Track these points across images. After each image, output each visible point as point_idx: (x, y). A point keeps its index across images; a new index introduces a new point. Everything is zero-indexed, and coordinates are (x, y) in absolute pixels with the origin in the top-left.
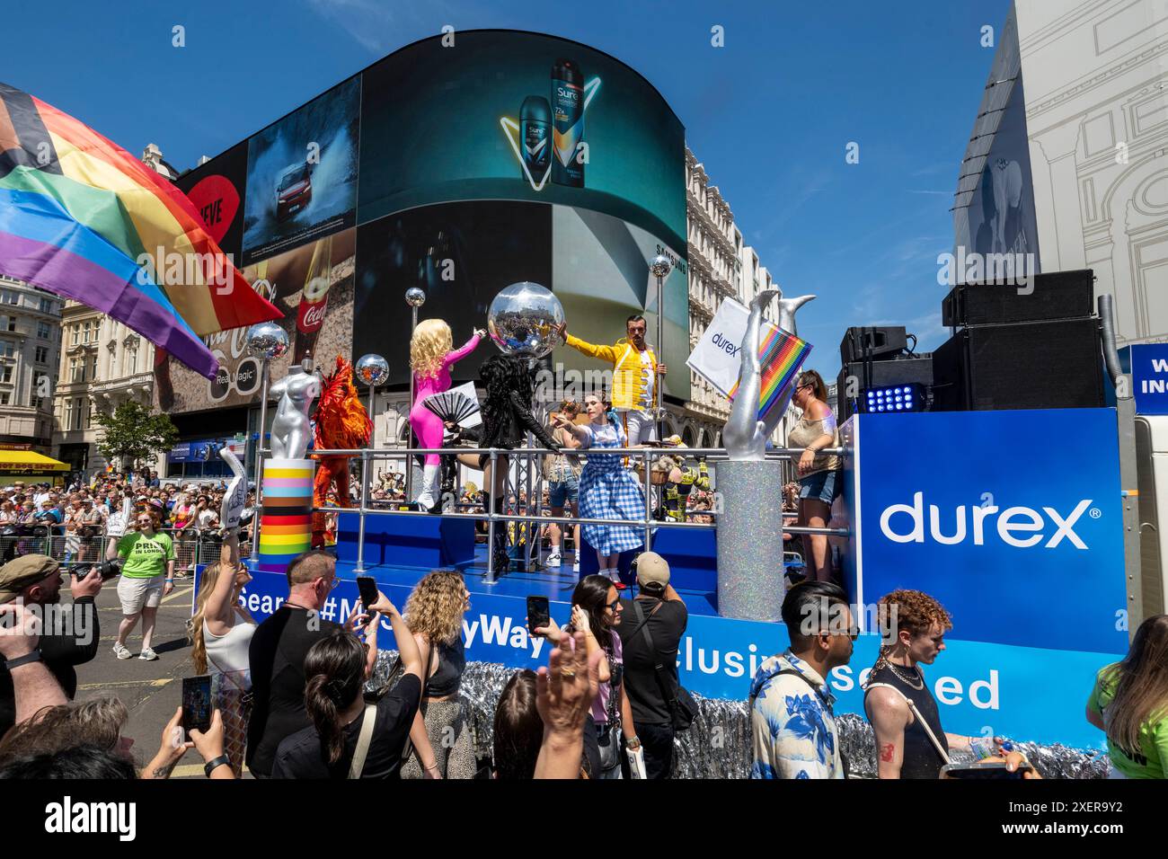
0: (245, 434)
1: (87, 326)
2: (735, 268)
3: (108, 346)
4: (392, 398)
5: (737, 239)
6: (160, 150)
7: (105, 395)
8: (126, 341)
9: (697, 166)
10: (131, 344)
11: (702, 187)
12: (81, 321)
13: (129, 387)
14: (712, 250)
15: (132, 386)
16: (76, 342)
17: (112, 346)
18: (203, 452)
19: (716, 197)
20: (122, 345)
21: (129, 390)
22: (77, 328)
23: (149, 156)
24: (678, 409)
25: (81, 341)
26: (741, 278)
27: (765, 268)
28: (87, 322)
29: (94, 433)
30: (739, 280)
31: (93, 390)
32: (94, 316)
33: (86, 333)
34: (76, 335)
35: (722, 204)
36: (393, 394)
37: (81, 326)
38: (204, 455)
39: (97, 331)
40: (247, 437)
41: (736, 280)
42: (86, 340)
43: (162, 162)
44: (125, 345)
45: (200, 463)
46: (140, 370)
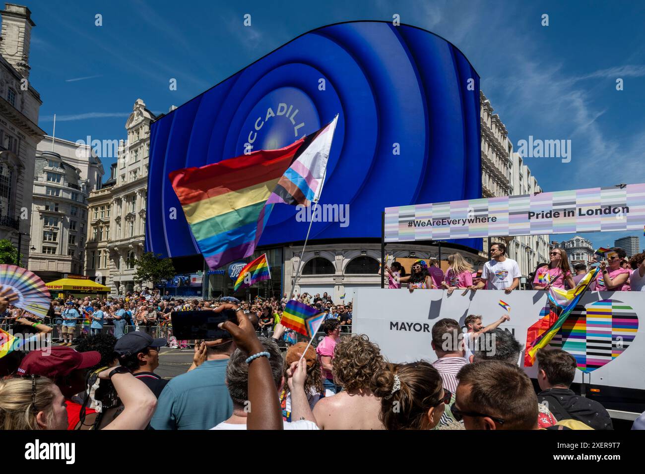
0: (202, 271)
1: (103, 208)
2: (508, 167)
3: (116, 220)
4: (295, 249)
5: (510, 148)
6: (144, 103)
7: (115, 248)
8: (126, 216)
9: (485, 101)
10: (130, 219)
11: (488, 115)
12: (99, 205)
13: (130, 244)
14: (495, 154)
15: (132, 243)
16: (96, 218)
17: (118, 219)
18: (177, 282)
19: (498, 121)
20: (124, 220)
21: (130, 246)
22: (97, 209)
23: (138, 106)
24: (474, 256)
25: (99, 217)
26: (512, 173)
27: (526, 166)
28: (102, 206)
29: (109, 271)
30: (510, 174)
31: (108, 246)
32: (107, 202)
33: (102, 212)
34: (96, 213)
35: (501, 125)
36: (297, 247)
37: (99, 208)
38: (177, 283)
39: (108, 211)
40: (204, 273)
41: (508, 174)
42: (102, 217)
43: (146, 110)
44: (126, 219)
45: (175, 288)
46: (136, 234)
